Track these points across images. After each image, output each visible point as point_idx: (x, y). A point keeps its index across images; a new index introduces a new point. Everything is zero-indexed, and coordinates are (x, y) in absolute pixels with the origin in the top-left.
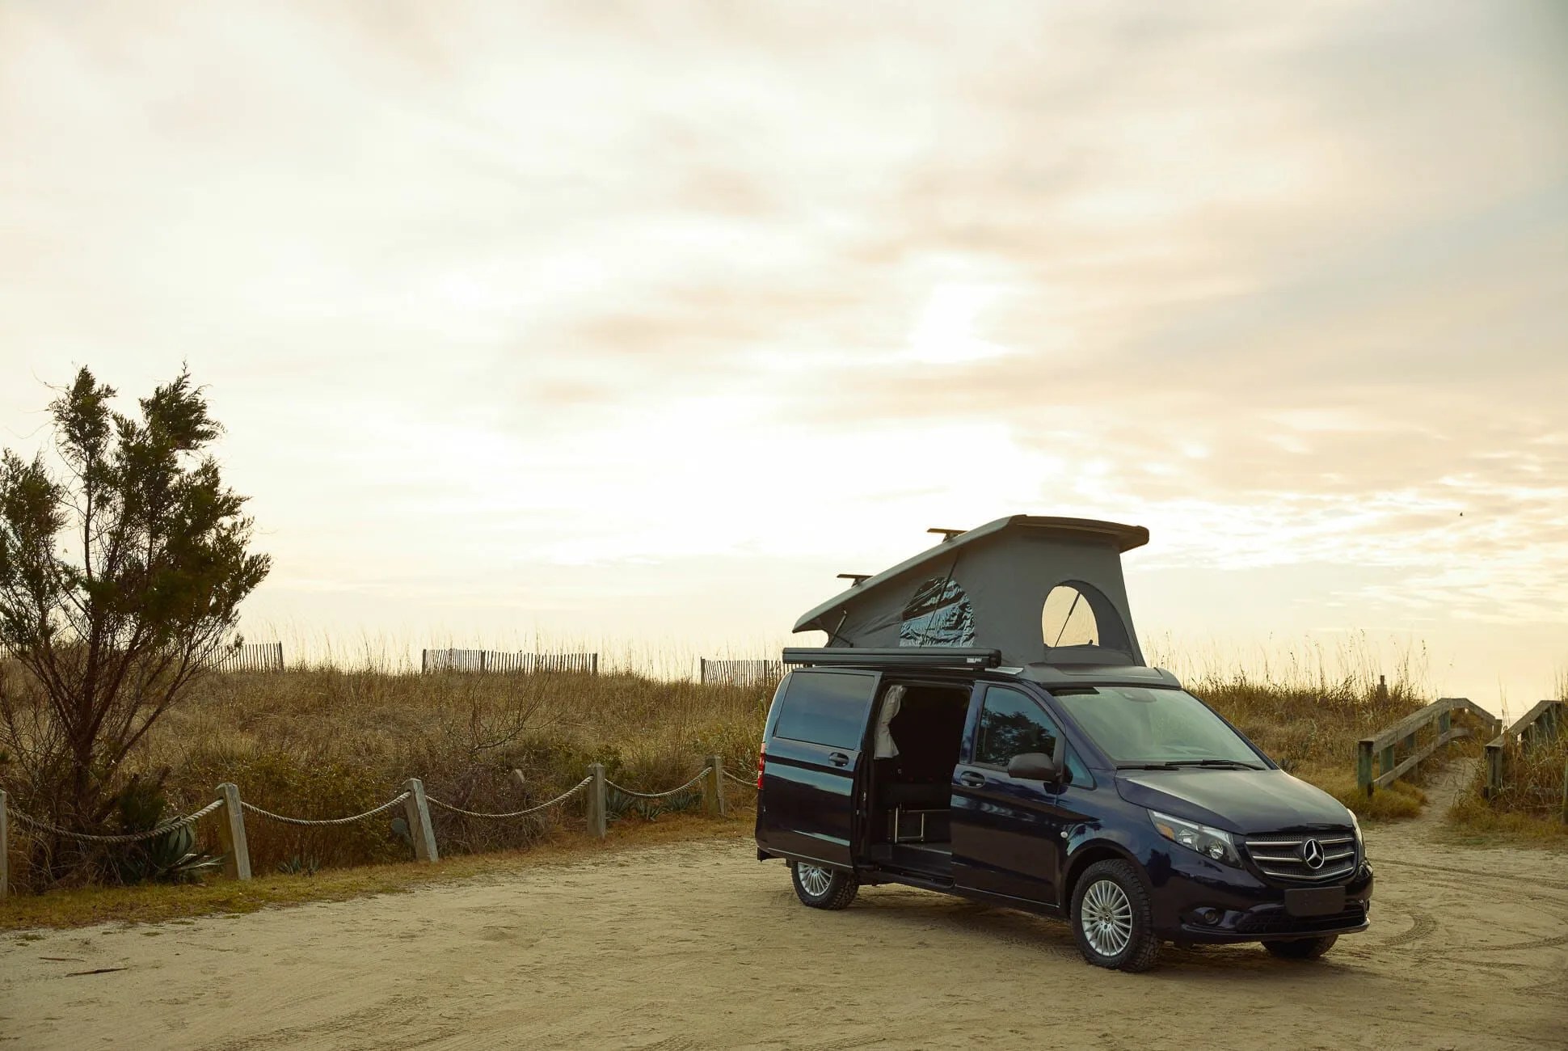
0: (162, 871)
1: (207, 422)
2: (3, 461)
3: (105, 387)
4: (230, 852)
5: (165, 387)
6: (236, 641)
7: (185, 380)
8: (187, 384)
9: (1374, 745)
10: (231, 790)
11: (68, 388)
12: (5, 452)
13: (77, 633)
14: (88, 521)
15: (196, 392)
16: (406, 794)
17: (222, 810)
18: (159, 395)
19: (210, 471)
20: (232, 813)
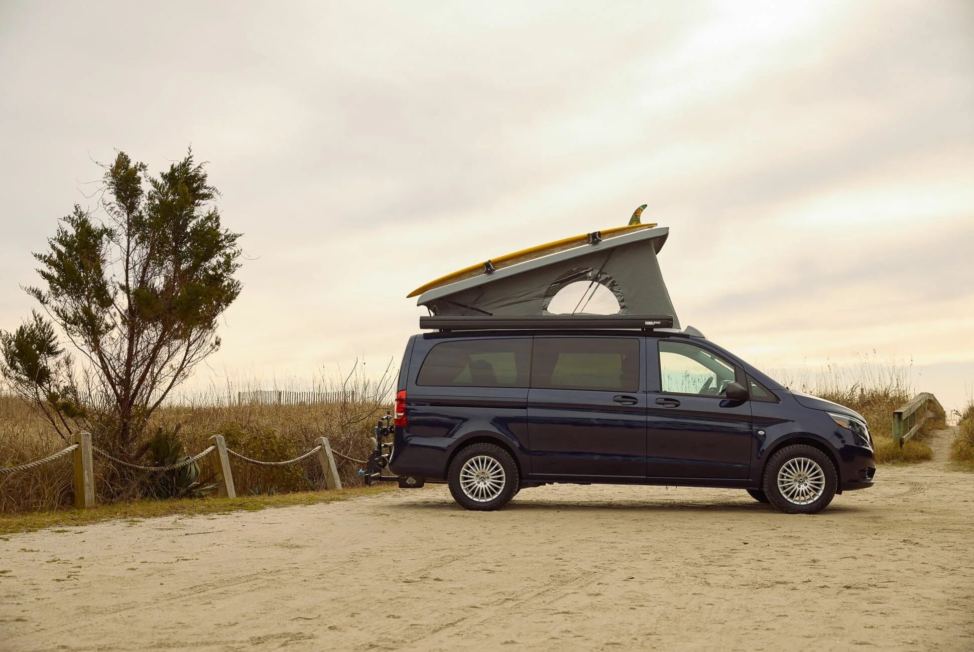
0: (183, 491)
1: (205, 188)
2: (74, 213)
3: (139, 164)
4: (222, 480)
5: (176, 164)
6: (216, 342)
7: (190, 160)
8: (192, 163)
9: (903, 414)
10: (220, 440)
11: (111, 166)
12: (76, 207)
13: (120, 332)
14: (128, 255)
15: (199, 167)
16: (319, 447)
17: (215, 453)
18: (173, 170)
19: (213, 217)
20: (221, 454)
